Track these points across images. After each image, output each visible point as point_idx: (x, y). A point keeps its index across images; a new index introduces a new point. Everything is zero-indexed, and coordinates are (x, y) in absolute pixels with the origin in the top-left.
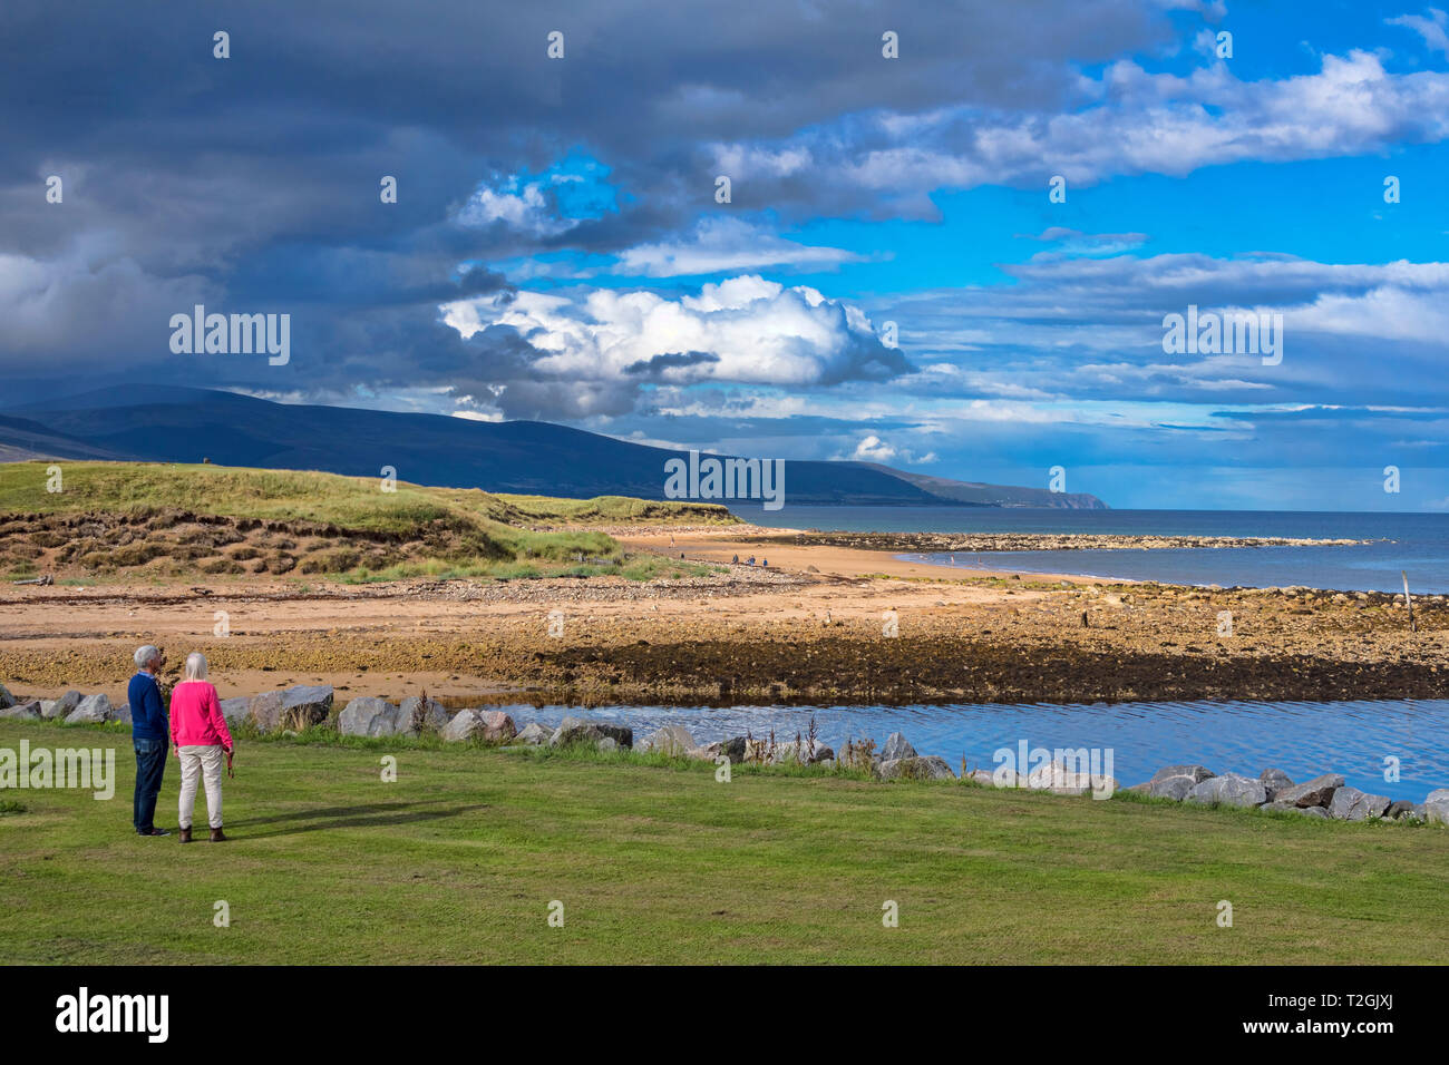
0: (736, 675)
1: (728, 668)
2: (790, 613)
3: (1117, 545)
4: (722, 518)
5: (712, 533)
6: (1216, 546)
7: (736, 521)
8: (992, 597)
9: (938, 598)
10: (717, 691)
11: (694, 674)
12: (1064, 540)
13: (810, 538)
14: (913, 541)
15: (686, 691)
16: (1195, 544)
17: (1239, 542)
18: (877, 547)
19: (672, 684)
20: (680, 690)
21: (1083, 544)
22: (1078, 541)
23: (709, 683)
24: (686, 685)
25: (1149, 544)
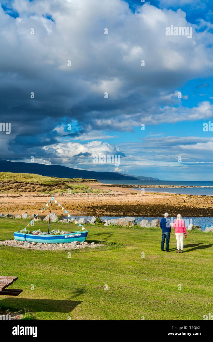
0: (125, 211)
1: (124, 210)
2: (128, 200)
3: (169, 187)
4: (96, 182)
5: (95, 185)
6: (188, 187)
7: (99, 182)
8: (162, 197)
9: (153, 197)
10: (122, 214)
11: (117, 211)
12: (159, 186)
13: (113, 186)
14: (132, 186)
15: (116, 214)
16: (184, 187)
17: (192, 187)
18: (126, 187)
19: (114, 213)
20: (115, 214)
21: (163, 187)
22: (162, 186)
23: (121, 212)
24: (116, 213)
25: (176, 187)
